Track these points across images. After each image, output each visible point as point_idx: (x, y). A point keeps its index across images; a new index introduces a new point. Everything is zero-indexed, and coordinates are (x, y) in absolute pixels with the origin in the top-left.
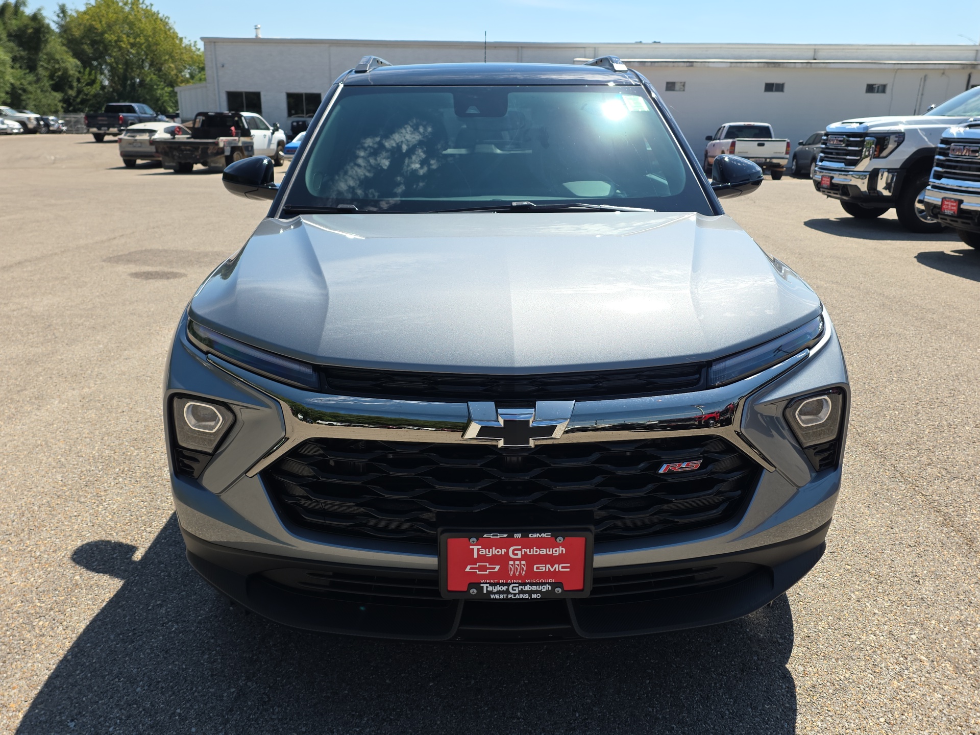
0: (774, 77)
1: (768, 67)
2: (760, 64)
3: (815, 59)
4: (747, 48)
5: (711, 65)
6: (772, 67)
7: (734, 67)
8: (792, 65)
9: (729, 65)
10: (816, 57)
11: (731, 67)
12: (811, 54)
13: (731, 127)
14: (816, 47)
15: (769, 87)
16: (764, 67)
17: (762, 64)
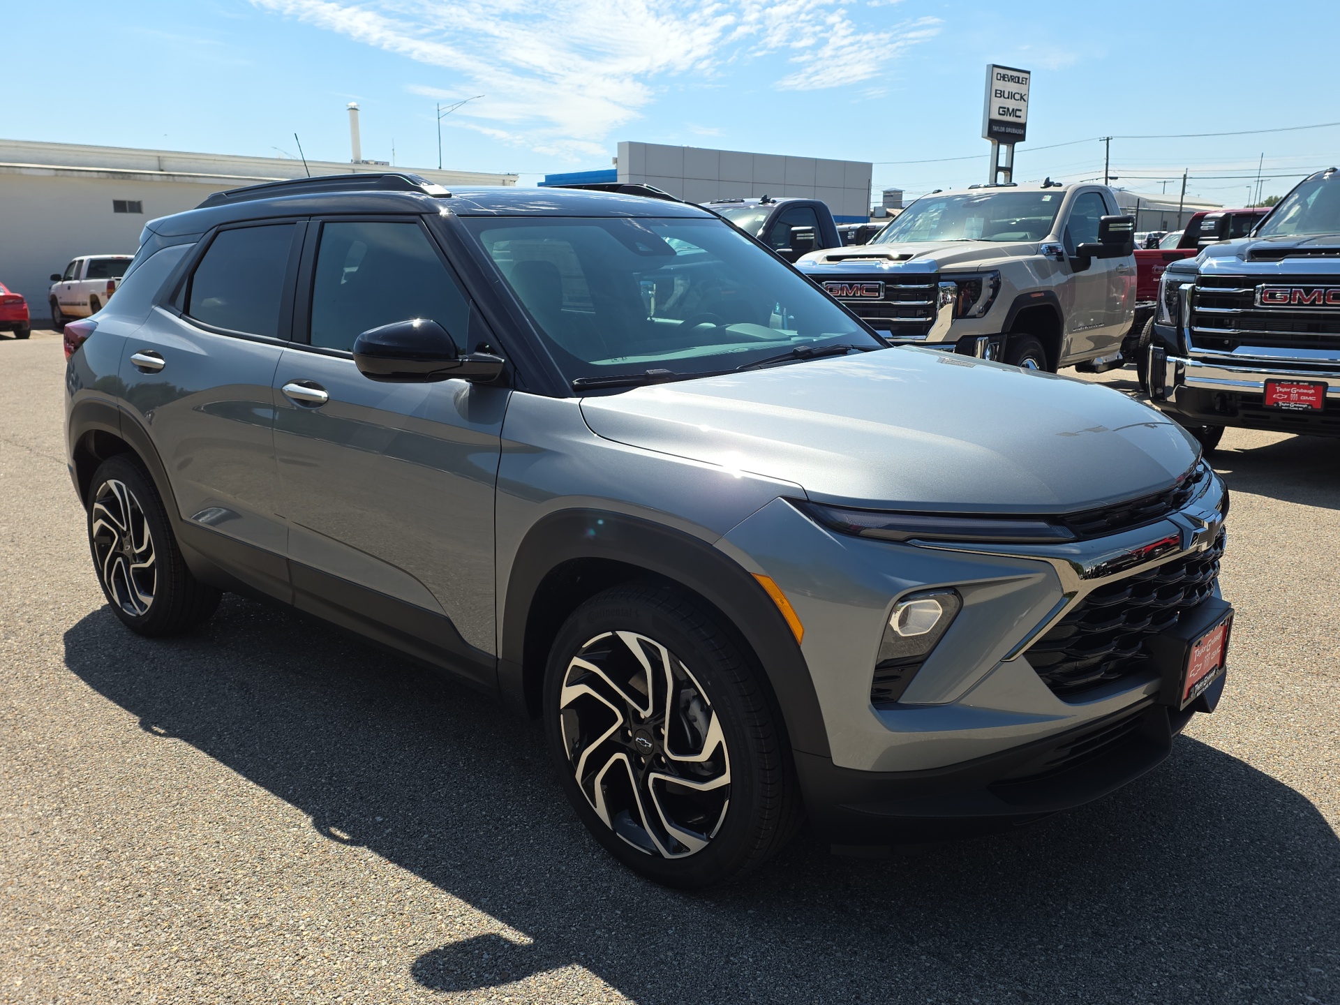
0: (127, 193)
1: (114, 178)
2: (101, 174)
3: (162, 171)
4: (59, 150)
5: (24, 171)
6: (119, 178)
7: (62, 176)
8: (148, 177)
9: (52, 173)
10: (162, 168)
11: (56, 175)
12: (155, 163)
13: (92, 261)
14: (160, 154)
15: (120, 206)
16: (108, 178)
17: (105, 174)
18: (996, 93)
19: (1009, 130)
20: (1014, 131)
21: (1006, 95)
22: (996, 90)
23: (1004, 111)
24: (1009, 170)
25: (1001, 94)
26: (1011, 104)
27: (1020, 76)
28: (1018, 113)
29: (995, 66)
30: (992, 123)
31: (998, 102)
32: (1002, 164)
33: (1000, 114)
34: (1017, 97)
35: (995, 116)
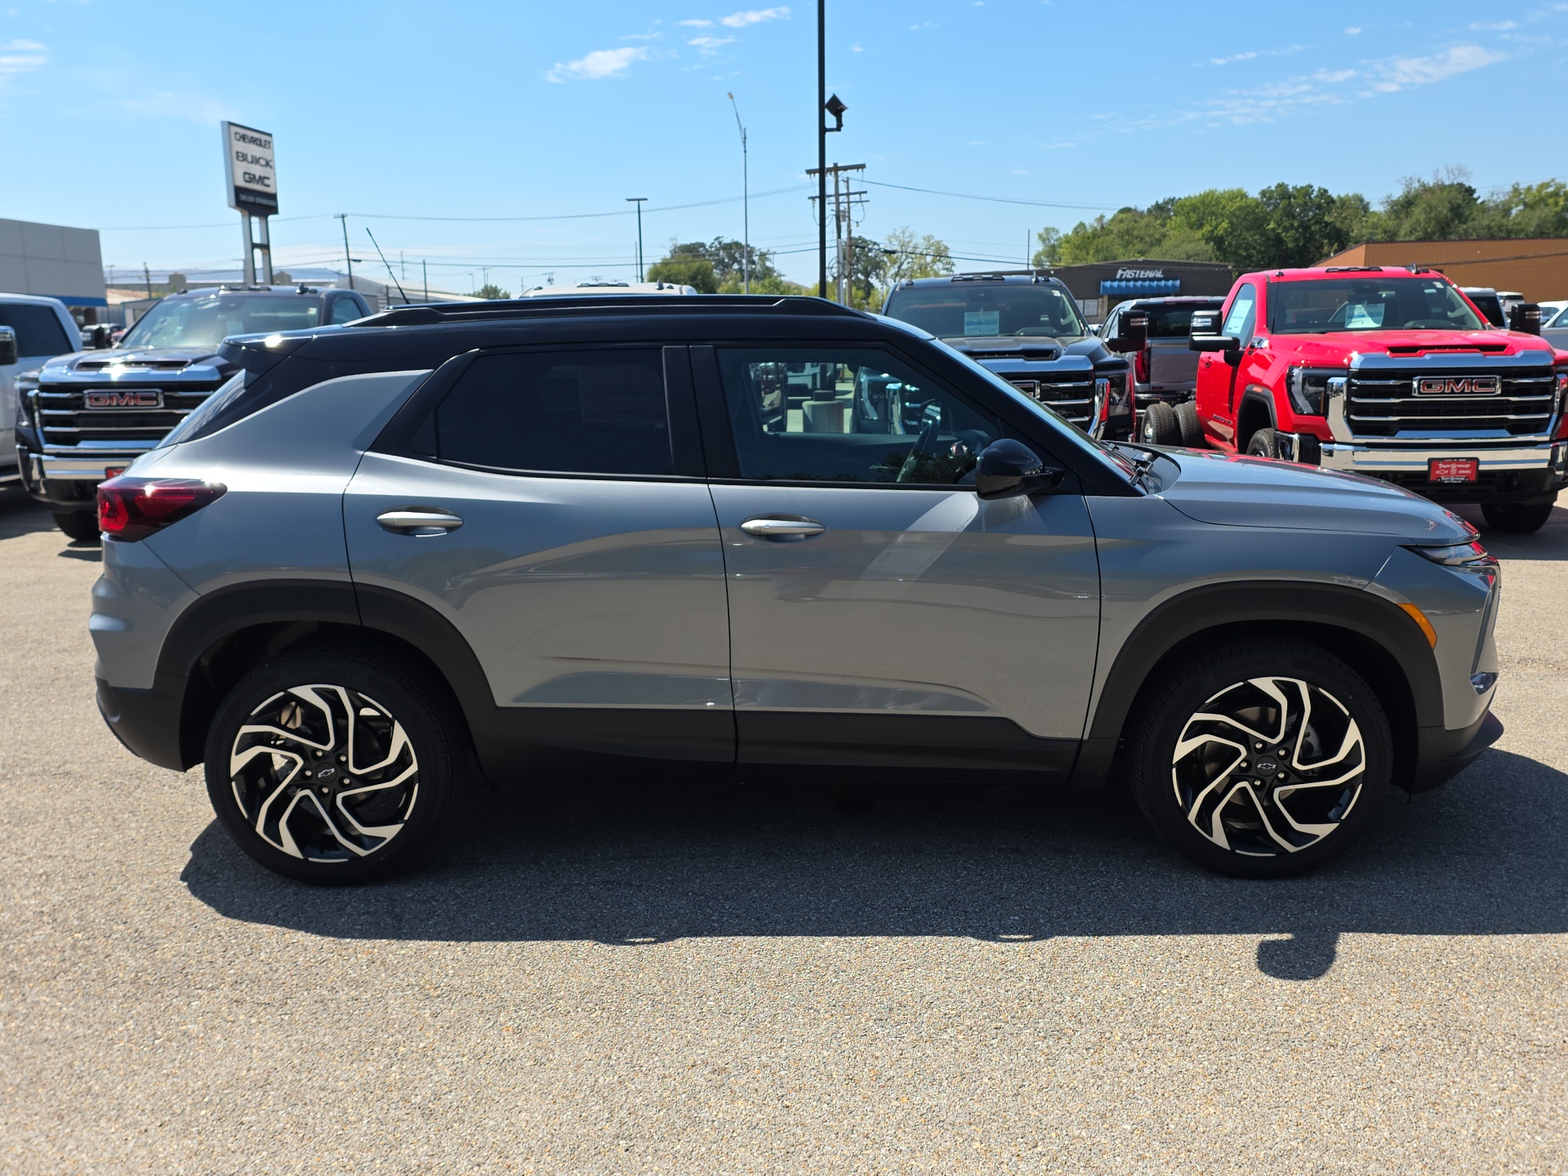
18: (238, 156)
19: (259, 200)
20: (265, 202)
21: (250, 159)
22: (237, 153)
23: (252, 178)
24: (265, 247)
25: (243, 157)
26: (257, 171)
27: (261, 139)
28: (266, 182)
29: (231, 124)
30: (238, 191)
31: (241, 168)
32: (257, 239)
33: (246, 181)
34: (263, 162)
35: (241, 183)
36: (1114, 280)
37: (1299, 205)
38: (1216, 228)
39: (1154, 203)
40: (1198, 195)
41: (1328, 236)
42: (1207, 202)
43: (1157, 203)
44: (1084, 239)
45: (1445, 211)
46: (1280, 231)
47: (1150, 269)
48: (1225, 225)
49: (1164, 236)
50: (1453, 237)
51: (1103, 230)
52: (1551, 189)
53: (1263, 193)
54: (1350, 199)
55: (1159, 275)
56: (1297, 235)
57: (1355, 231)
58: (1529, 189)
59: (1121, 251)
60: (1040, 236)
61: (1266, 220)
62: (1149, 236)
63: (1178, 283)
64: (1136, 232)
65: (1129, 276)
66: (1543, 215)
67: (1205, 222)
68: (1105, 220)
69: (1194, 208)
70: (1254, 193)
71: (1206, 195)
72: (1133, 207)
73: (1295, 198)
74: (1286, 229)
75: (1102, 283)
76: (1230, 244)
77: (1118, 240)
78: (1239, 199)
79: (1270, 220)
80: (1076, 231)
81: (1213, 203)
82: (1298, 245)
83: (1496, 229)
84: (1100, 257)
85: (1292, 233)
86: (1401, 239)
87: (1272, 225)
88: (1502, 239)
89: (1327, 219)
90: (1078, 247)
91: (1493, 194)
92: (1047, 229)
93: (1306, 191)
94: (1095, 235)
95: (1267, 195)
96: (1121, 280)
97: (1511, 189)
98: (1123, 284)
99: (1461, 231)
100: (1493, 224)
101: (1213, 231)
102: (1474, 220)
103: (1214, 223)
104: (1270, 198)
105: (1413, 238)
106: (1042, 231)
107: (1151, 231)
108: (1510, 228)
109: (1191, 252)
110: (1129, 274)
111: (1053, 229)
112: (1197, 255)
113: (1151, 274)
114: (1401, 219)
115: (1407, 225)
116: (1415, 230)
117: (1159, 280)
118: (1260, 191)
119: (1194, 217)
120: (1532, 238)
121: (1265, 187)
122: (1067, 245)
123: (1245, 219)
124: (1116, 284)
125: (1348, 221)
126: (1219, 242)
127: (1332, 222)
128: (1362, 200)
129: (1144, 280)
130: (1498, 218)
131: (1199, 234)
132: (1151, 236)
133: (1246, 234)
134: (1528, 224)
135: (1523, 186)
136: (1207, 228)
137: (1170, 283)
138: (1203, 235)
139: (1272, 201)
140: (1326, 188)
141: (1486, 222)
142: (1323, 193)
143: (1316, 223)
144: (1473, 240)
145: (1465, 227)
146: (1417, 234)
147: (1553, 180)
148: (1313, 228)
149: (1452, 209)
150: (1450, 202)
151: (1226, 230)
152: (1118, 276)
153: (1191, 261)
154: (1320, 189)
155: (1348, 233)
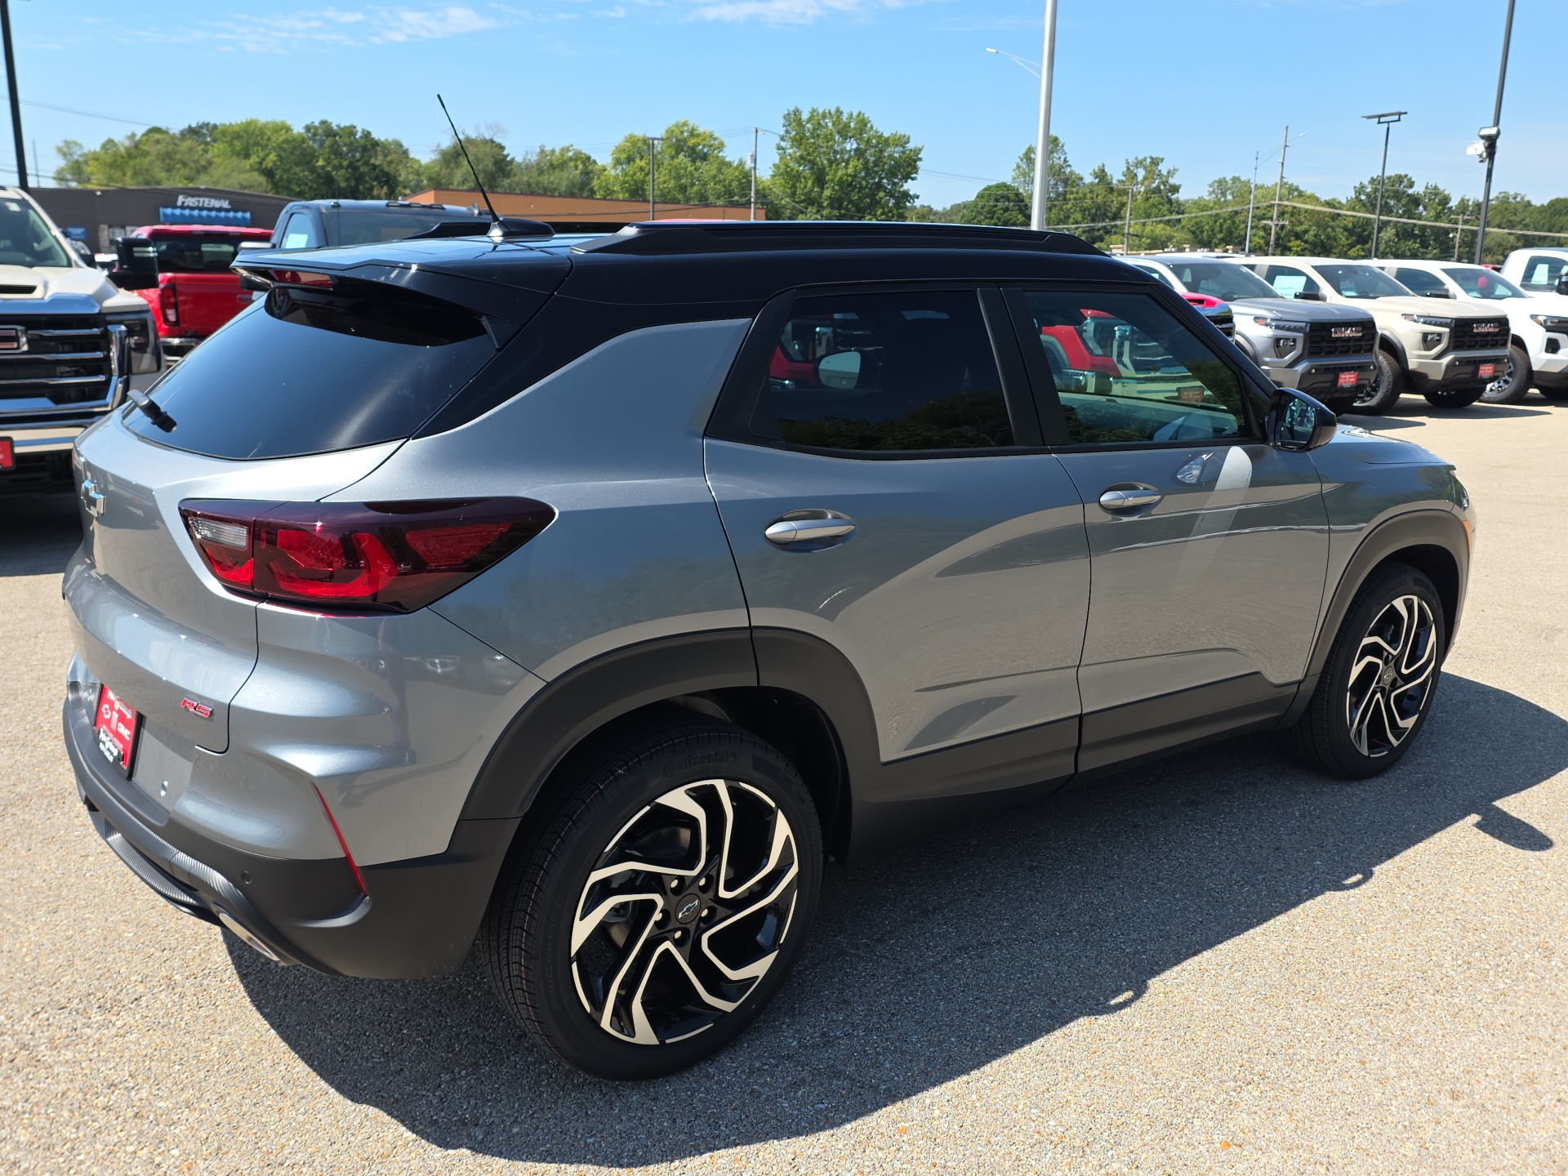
36: (175, 207)
37: (345, 145)
38: (264, 159)
39: (186, 126)
40: (239, 122)
41: (376, 178)
42: (250, 132)
43: (190, 126)
44: (116, 158)
45: (490, 165)
46: (329, 169)
47: (216, 198)
48: (273, 157)
49: (210, 163)
50: (499, 190)
51: (136, 149)
52: (570, 154)
53: (308, 128)
54: (390, 144)
55: (225, 204)
56: (348, 175)
57: (403, 176)
58: (553, 151)
59: (163, 174)
60: (60, 150)
61: (315, 156)
62: (194, 161)
63: (248, 215)
64: (178, 156)
65: (191, 205)
66: (571, 177)
67: (251, 152)
68: (138, 138)
69: (237, 136)
70: (298, 128)
71: (249, 124)
72: (164, 129)
73: (340, 137)
74: (335, 168)
75: (161, 210)
76: (281, 177)
77: (158, 163)
78: (284, 131)
79: (318, 157)
80: (104, 146)
81: (257, 132)
82: (349, 186)
83: (534, 185)
84: (140, 179)
85: (342, 172)
86: (454, 187)
87: (321, 163)
88: (539, 195)
89: (372, 161)
90: (111, 166)
91: (527, 153)
92: (67, 143)
93: (350, 131)
94: (130, 155)
95: (312, 131)
96: (183, 207)
97: (538, 150)
98: (187, 212)
99: (506, 186)
100: (531, 180)
101: (261, 163)
102: (515, 175)
103: (262, 154)
104: (315, 135)
105: (465, 187)
106: (61, 144)
107: (196, 157)
108: (546, 186)
109: (245, 183)
110: (191, 201)
111: (75, 143)
112: (251, 186)
113: (216, 203)
114: (452, 169)
115: (458, 175)
116: (466, 180)
117: (227, 210)
118: (304, 125)
119: (238, 145)
120: (565, 197)
121: (308, 122)
122: (96, 163)
123: (292, 153)
124: (178, 212)
125: (394, 165)
126: (269, 173)
127: (379, 166)
128: (401, 146)
129: (210, 209)
130: (535, 175)
131: (247, 164)
132: (196, 162)
133: (297, 170)
134: (559, 184)
135: (548, 148)
136: (254, 159)
137: (240, 215)
138: (251, 166)
139: (318, 137)
140: (369, 130)
141: (525, 179)
142: (367, 135)
143: (363, 165)
144: (517, 194)
145: (509, 181)
146: (469, 184)
147: (571, 146)
148: (361, 170)
149: (496, 164)
150: (493, 157)
151: (274, 162)
152: (179, 203)
153: (247, 191)
154: (363, 131)
155: (395, 177)
